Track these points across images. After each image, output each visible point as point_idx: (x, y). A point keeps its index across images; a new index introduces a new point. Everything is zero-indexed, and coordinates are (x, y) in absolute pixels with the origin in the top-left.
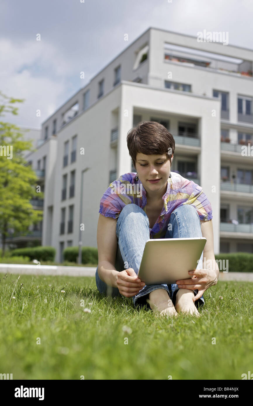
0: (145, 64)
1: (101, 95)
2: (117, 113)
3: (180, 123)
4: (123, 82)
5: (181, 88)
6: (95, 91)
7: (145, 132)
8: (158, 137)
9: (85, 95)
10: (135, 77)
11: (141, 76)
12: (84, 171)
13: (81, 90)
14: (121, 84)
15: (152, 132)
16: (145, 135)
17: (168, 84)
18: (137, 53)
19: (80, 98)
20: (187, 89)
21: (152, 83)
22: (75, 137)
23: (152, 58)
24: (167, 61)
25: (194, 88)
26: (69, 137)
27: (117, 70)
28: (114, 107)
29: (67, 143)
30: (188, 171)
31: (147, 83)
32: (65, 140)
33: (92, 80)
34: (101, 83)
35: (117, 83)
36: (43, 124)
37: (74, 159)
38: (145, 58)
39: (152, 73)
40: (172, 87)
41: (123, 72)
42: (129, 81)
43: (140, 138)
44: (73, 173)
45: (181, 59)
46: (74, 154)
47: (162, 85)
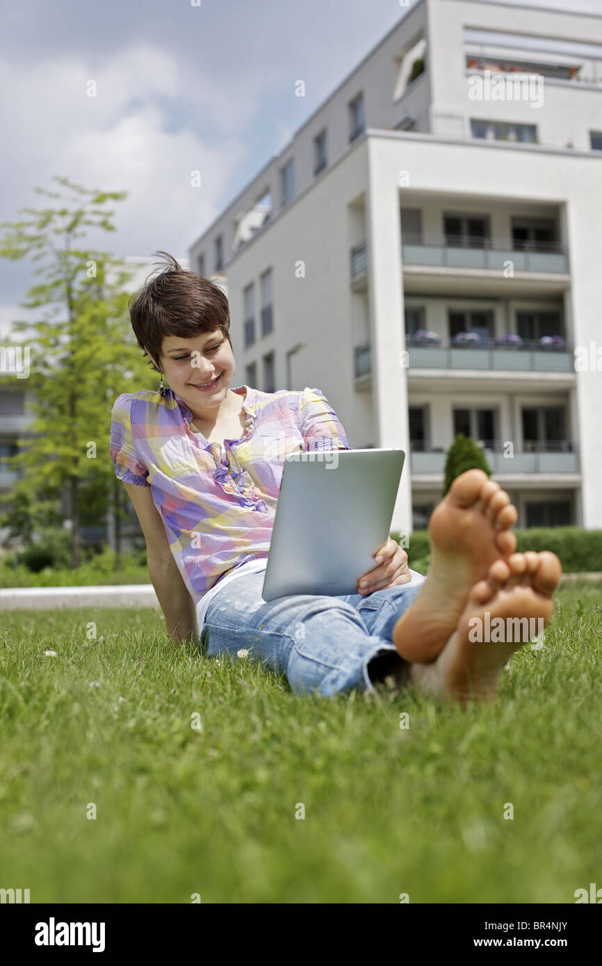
0: (421, 82)
1: (321, 168)
2: (360, 208)
3: (514, 219)
4: (370, 131)
5: (512, 136)
6: (306, 160)
7: (169, 293)
8: (199, 297)
9: (284, 172)
10: (399, 117)
11: (413, 116)
12: (291, 353)
13: (274, 160)
14: (367, 137)
15: (185, 288)
16: (173, 298)
17: (480, 128)
18: (399, 60)
19: (274, 179)
20: (527, 135)
21: (440, 128)
22: (266, 274)
23: (436, 69)
24: (473, 71)
25: (543, 134)
26: (254, 275)
27: (355, 105)
28: (351, 195)
29: (248, 289)
30: (543, 335)
31: (428, 130)
32: (245, 282)
33: (298, 135)
34: (320, 141)
35: (357, 135)
36: (192, 250)
37: (268, 327)
38: (420, 68)
39: (440, 104)
40: (490, 135)
41: (369, 108)
42: (386, 128)
43: (164, 306)
44: (269, 359)
45: (508, 66)
46: (267, 314)
47: (466, 133)
